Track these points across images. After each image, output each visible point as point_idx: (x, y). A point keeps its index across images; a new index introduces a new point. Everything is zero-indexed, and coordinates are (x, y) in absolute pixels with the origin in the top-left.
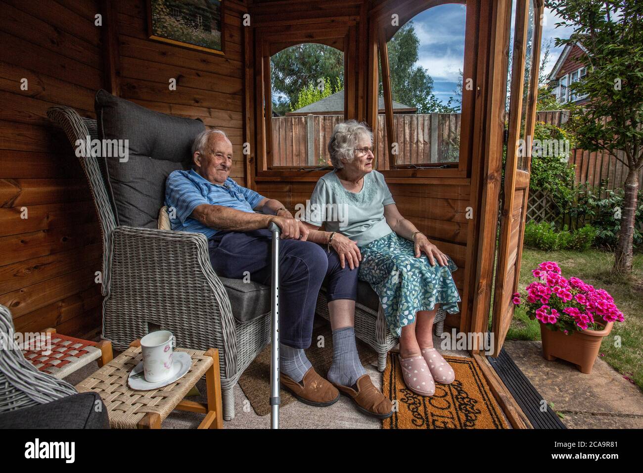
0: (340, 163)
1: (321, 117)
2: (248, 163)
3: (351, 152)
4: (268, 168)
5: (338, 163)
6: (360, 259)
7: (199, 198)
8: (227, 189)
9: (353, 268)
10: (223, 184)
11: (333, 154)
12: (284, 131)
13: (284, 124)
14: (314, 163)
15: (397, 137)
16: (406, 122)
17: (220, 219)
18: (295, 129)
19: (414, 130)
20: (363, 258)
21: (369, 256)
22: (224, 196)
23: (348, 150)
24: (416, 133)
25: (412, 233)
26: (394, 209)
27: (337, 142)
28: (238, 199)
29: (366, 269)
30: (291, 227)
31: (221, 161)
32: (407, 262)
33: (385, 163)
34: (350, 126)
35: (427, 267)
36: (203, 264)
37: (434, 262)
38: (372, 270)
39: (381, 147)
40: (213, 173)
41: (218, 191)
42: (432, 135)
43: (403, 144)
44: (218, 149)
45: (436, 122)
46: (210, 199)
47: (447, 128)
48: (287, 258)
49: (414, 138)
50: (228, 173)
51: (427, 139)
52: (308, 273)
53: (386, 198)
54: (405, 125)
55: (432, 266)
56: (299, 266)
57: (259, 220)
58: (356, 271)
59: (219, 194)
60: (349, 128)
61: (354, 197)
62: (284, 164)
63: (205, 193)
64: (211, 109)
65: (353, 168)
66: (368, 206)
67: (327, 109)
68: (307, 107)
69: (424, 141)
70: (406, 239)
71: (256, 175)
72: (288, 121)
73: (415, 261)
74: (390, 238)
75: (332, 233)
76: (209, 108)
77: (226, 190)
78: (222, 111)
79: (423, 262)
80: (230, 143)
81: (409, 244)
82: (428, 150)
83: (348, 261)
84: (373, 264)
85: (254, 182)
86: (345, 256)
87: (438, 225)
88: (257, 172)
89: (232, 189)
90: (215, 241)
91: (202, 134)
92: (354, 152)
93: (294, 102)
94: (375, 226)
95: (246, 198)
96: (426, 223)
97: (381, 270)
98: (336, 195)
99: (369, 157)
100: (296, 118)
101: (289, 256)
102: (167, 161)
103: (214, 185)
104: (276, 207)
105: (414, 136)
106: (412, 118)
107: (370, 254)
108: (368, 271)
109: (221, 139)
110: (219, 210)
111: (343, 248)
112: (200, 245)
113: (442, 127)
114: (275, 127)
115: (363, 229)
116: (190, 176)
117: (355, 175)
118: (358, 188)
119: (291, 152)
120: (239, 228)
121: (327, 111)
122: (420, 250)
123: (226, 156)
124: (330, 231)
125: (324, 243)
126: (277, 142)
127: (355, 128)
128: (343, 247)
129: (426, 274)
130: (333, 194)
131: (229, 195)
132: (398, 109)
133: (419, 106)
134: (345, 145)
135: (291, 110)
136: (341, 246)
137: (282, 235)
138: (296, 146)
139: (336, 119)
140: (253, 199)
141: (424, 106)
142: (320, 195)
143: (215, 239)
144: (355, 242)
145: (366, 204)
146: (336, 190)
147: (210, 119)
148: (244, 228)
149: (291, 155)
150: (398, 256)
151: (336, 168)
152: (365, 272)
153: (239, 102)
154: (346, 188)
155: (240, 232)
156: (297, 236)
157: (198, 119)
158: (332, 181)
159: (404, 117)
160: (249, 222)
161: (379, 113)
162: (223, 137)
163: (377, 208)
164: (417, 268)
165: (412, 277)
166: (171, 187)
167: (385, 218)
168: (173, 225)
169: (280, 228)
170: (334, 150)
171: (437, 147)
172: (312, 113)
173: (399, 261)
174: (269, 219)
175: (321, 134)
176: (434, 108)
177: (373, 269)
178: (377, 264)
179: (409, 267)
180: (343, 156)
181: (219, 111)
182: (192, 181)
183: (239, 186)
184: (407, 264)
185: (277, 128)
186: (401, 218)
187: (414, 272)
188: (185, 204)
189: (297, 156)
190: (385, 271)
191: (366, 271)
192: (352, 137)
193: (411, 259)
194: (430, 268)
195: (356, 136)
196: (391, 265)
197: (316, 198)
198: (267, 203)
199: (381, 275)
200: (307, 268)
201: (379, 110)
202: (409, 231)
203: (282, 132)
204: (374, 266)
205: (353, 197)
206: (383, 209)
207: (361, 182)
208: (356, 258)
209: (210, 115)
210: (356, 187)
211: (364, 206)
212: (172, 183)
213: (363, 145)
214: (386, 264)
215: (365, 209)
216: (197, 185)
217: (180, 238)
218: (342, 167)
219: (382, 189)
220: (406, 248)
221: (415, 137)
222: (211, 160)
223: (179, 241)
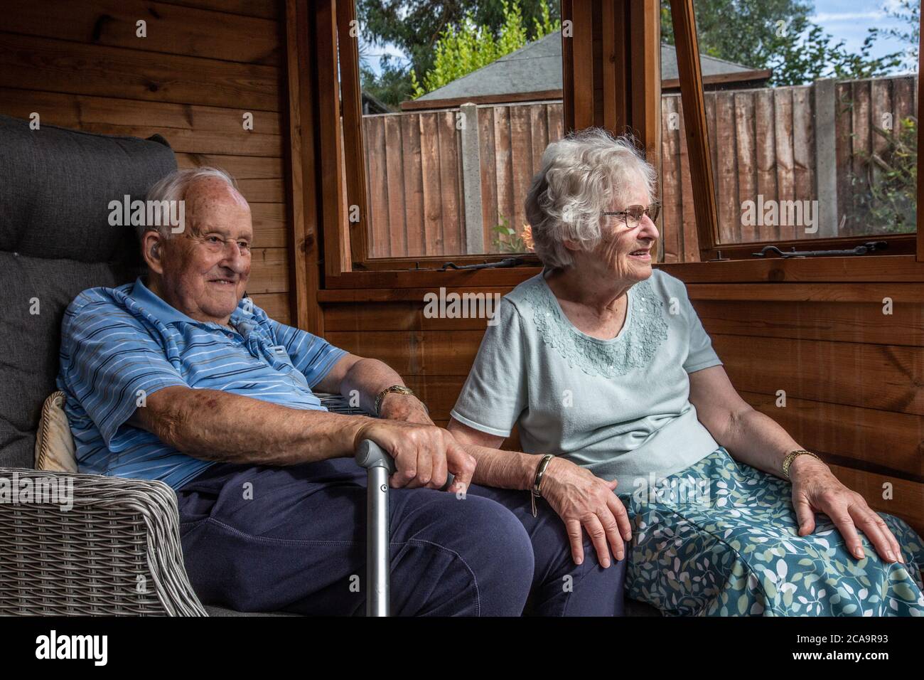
0: (560, 251)
1: (499, 109)
2: (299, 253)
3: (593, 222)
4: (356, 265)
5: (554, 253)
6: (629, 536)
7: (157, 368)
8: (239, 334)
9: (607, 562)
10: (226, 320)
11: (540, 226)
12: (397, 153)
13: (398, 132)
14: (483, 248)
15: (716, 154)
16: (738, 111)
17: (216, 430)
18: (426, 146)
19: (764, 134)
20: (636, 530)
21: (655, 527)
22: (229, 356)
23: (585, 216)
24: (769, 142)
25: (782, 456)
26: (720, 383)
27: (553, 193)
28: (271, 363)
29: (648, 566)
30: (423, 454)
31: (220, 256)
32: (774, 551)
33: (682, 229)
34: (589, 147)
35: (840, 566)
36: (162, 575)
37: (861, 549)
38: (665, 571)
39: (669, 186)
40: (196, 290)
41: (213, 343)
42: (818, 142)
43: (732, 175)
44: (209, 223)
45: (827, 107)
46: (189, 369)
47: (864, 120)
48: (412, 550)
49: (764, 157)
50: (241, 286)
51: (802, 157)
52: (475, 595)
53: (693, 350)
54: (738, 120)
55: (855, 560)
56: (447, 575)
57: (328, 432)
58: (618, 573)
59: (215, 351)
60: (586, 154)
61: (600, 352)
62: (398, 252)
63: (176, 349)
64: (194, 108)
65: (598, 266)
66: (642, 374)
67: (514, 85)
68: (457, 83)
69: (795, 162)
70: (762, 472)
71: (322, 286)
72: (407, 123)
73: (802, 545)
74: (712, 469)
75: (541, 457)
76: (186, 105)
77: (236, 337)
78: (224, 111)
79: (825, 549)
80: (243, 205)
81: (772, 488)
82: (809, 186)
83: (591, 543)
84: (669, 554)
85: (316, 305)
86: (583, 527)
87: (859, 423)
88: (324, 277)
89: (253, 335)
90: (202, 495)
91: (165, 181)
92: (602, 221)
93: (424, 67)
94: (663, 433)
95: (294, 358)
96: (822, 416)
97: (693, 572)
98: (548, 346)
99: (644, 234)
100: (430, 115)
101: (419, 542)
102: (65, 261)
103: (202, 327)
104: (378, 381)
105: (764, 150)
106: (755, 98)
107: (656, 520)
108: (654, 573)
109: (220, 192)
110: (211, 403)
111: (576, 504)
112: (154, 518)
113: (847, 121)
114: (374, 143)
115: (631, 443)
116: (134, 303)
117: (604, 285)
118: (612, 323)
119: (417, 211)
120: (271, 456)
121: (512, 91)
122: (812, 508)
123: (232, 241)
124: (533, 451)
125: (521, 487)
126: (380, 184)
127: (604, 153)
128: (576, 498)
129: (840, 589)
130: (542, 344)
131: (244, 352)
132: (716, 76)
133: (776, 62)
134: (575, 201)
135: (413, 91)
136: (569, 496)
137: (396, 475)
138: (431, 191)
139: (540, 115)
140: (314, 359)
141: (792, 59)
142: (503, 347)
143: (201, 489)
144: (611, 485)
145: (636, 369)
146: (550, 333)
147: (188, 134)
148: (285, 455)
149: (418, 218)
150: (745, 529)
151: (549, 267)
152: (645, 575)
153: (270, 86)
154: (577, 324)
155: (276, 467)
156: (441, 478)
157: (157, 139)
158: (537, 305)
159: (733, 99)
160: (299, 440)
161: (664, 91)
162: (225, 189)
163: (670, 382)
164: (809, 569)
165: (796, 600)
166: (77, 337)
167: (693, 409)
168: (80, 447)
169: (390, 456)
170: (544, 215)
171: (833, 180)
172: (472, 99)
173: (750, 548)
174: (358, 429)
175: (500, 156)
176: (819, 63)
177: (671, 567)
178: (682, 554)
179: (782, 567)
180: (569, 230)
181: (215, 110)
182: (138, 316)
183: (272, 322)
184: (776, 559)
185: (379, 144)
186: (742, 407)
187: (800, 584)
188: (117, 387)
189: (434, 219)
190: (707, 578)
191: (648, 571)
192: (596, 178)
193: (787, 540)
194: (850, 566)
195: (607, 177)
196: (725, 560)
197: (493, 355)
198: (352, 369)
199: (696, 588)
200: (471, 579)
201: (662, 82)
202: (771, 448)
203: (393, 155)
204: (673, 559)
205: (598, 351)
206: (685, 384)
207: (619, 304)
208: (616, 535)
209: (191, 123)
210: (604, 321)
211: (629, 376)
212: (80, 324)
213: (627, 202)
214: (709, 555)
215: (634, 387)
216: (151, 328)
217: (94, 496)
218: (565, 263)
219: (682, 324)
220: (767, 501)
221: (769, 153)
222: (191, 255)
223: (93, 507)
